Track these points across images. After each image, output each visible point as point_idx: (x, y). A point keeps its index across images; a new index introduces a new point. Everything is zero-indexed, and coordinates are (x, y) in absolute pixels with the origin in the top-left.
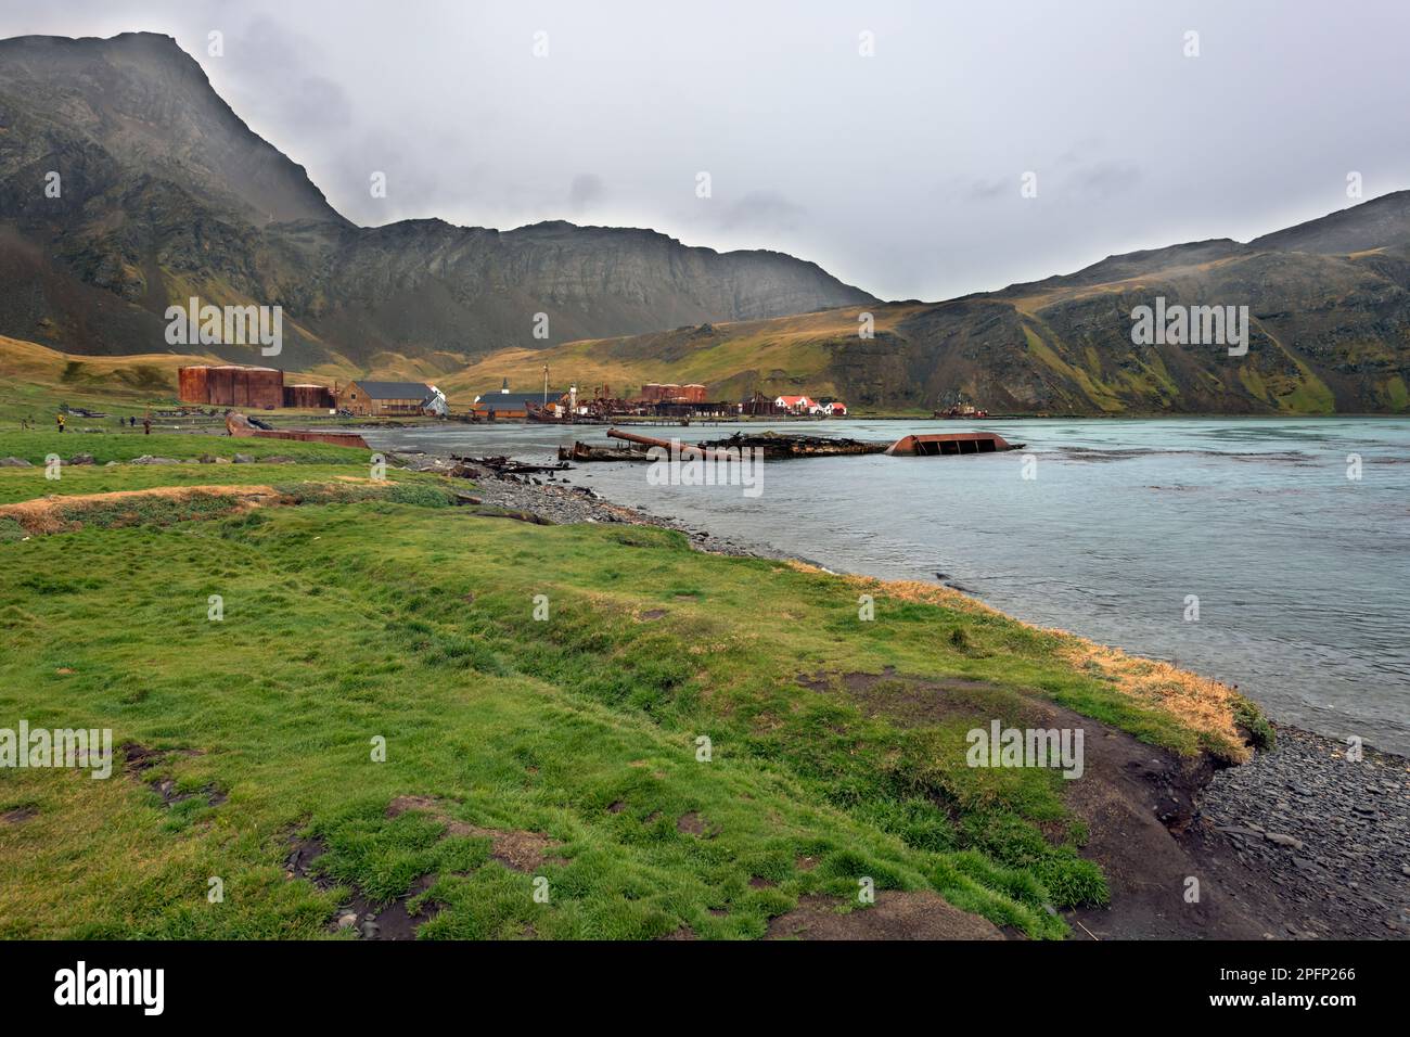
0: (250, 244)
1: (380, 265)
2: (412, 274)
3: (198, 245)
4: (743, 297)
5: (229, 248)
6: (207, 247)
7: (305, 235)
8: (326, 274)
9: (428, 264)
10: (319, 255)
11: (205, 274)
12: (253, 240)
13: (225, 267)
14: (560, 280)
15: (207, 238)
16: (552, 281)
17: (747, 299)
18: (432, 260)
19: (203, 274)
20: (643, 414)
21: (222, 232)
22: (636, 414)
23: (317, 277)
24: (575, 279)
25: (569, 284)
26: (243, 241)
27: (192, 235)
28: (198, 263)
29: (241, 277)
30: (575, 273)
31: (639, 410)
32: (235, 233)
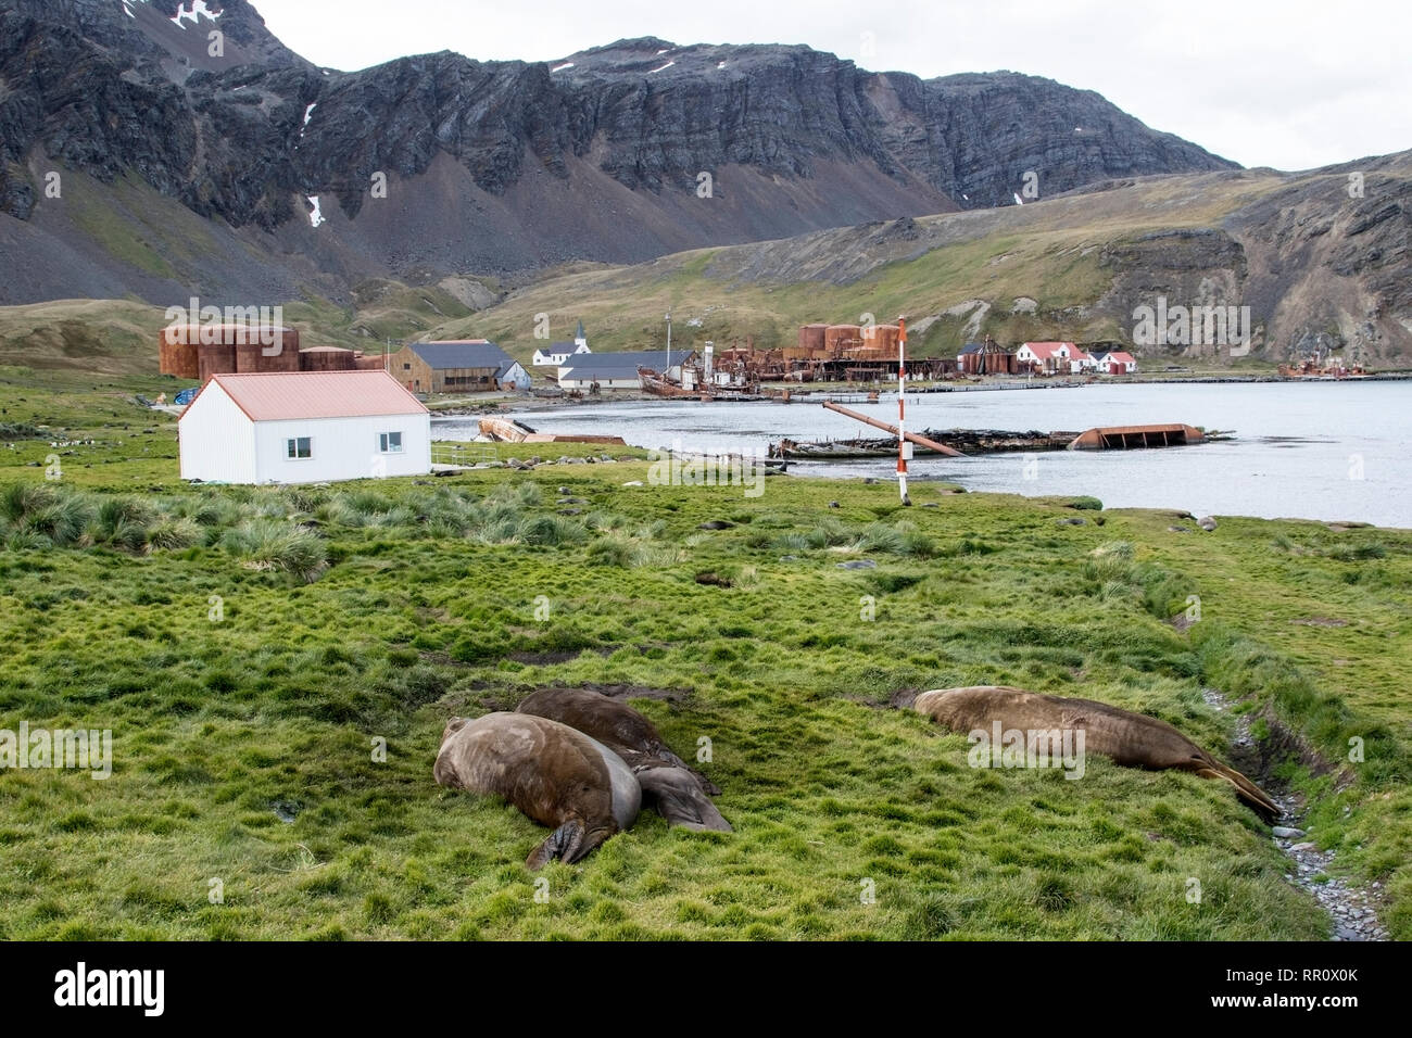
0: (171, 113)
1: (361, 134)
2: (411, 145)
3: (103, 122)
4: (967, 158)
5: (142, 124)
6: (114, 126)
7: (243, 90)
8: (281, 154)
9: (435, 126)
10: (269, 124)
11: (114, 167)
12: (174, 107)
13: (139, 155)
14: (652, 140)
15: (114, 111)
16: (637, 143)
17: (975, 161)
18: (443, 119)
19: (111, 168)
20: (807, 379)
21: (133, 99)
22: (796, 380)
23: (268, 160)
24: (673, 138)
25: (665, 146)
26: (162, 111)
27: (95, 109)
28: (103, 151)
29: (159, 167)
30: (675, 128)
31: (799, 374)
32: (149, 97)
